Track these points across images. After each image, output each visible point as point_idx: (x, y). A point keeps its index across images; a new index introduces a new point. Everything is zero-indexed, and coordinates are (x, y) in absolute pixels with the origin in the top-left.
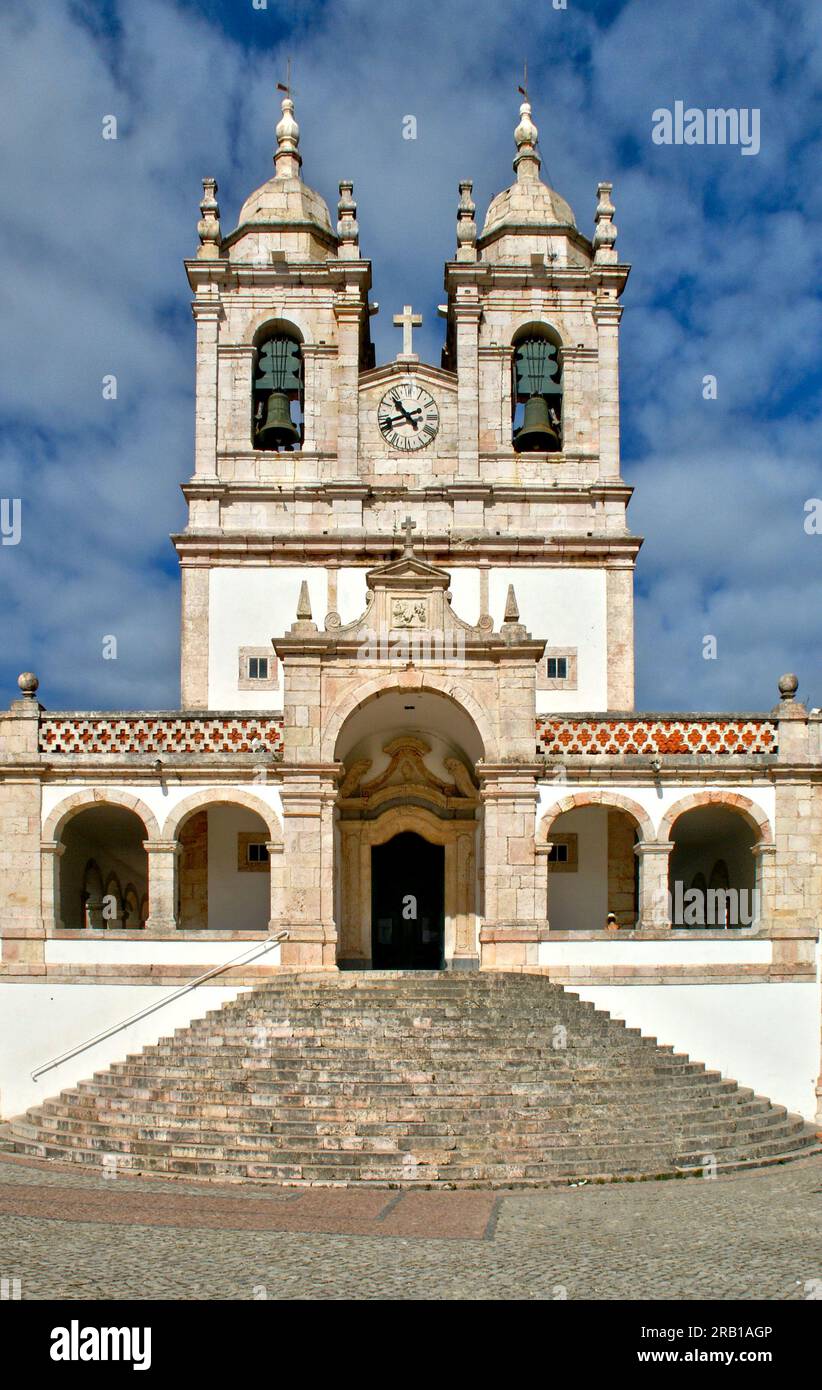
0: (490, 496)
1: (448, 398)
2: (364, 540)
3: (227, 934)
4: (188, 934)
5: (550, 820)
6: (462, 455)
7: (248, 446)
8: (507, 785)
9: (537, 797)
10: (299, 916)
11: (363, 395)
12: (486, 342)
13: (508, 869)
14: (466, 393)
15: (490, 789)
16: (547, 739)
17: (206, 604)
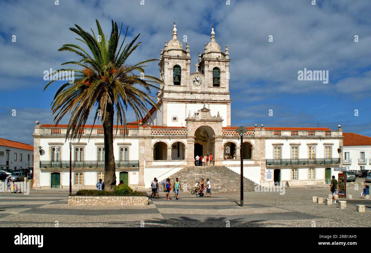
0: (210, 93)
1: (203, 78)
2: (191, 100)
3: (179, 160)
4: (174, 160)
5: (224, 144)
6: (205, 87)
7: (173, 84)
8: (218, 139)
9: (222, 141)
10: (189, 158)
11: (190, 77)
12: (209, 70)
13: (218, 151)
14: (206, 77)
15: (216, 140)
16: (224, 133)
17: (167, 109)
